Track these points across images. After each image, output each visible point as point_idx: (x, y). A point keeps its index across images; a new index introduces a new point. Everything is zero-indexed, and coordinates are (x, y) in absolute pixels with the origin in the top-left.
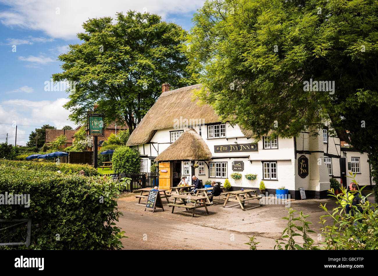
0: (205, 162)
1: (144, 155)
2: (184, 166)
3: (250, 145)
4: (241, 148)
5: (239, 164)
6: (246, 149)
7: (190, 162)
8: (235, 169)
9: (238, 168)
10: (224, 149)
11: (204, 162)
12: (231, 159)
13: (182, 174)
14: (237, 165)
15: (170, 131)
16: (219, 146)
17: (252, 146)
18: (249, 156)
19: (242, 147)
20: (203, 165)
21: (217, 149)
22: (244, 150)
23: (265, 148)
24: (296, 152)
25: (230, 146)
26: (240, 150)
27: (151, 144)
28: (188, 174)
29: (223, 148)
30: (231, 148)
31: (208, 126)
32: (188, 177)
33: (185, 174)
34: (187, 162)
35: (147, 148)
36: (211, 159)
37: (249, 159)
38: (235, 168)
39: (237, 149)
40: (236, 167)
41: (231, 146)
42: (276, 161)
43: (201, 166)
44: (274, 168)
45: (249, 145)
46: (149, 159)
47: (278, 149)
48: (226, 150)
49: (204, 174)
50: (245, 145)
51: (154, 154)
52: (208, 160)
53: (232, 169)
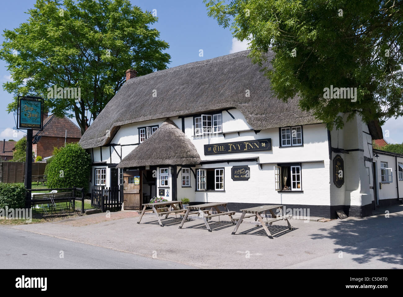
0: (191, 169)
1: (102, 162)
2: (161, 174)
3: (260, 141)
4: (246, 146)
5: (242, 170)
6: (253, 148)
7: (170, 168)
8: (236, 178)
9: (240, 176)
10: (220, 149)
11: (189, 169)
12: (230, 163)
13: (158, 186)
14: (239, 171)
15: (138, 128)
16: (212, 146)
17: (262, 143)
18: (259, 157)
19: (248, 145)
20: (188, 173)
21: (209, 149)
22: (250, 150)
23: (283, 146)
24: (331, 150)
25: (229, 144)
26: (245, 149)
27: (112, 147)
28: (166, 186)
29: (217, 148)
30: (230, 148)
31: (195, 118)
32: (166, 190)
33: (161, 186)
34: (164, 169)
35: (106, 152)
36: (199, 164)
37: (257, 163)
38: (235, 176)
39: (240, 149)
40: (237, 175)
41: (231, 145)
42: (300, 164)
43: (186, 175)
44: (296, 174)
45: (258, 142)
46: (109, 167)
47: (302, 146)
48: (222, 151)
49: (189, 186)
50: (251, 142)
51: (116, 160)
52: (194, 166)
53: (232, 178)
